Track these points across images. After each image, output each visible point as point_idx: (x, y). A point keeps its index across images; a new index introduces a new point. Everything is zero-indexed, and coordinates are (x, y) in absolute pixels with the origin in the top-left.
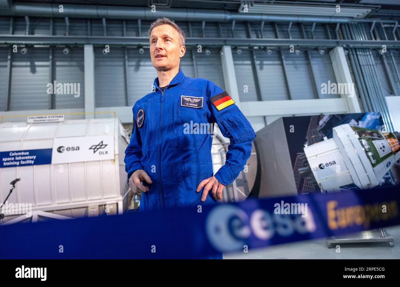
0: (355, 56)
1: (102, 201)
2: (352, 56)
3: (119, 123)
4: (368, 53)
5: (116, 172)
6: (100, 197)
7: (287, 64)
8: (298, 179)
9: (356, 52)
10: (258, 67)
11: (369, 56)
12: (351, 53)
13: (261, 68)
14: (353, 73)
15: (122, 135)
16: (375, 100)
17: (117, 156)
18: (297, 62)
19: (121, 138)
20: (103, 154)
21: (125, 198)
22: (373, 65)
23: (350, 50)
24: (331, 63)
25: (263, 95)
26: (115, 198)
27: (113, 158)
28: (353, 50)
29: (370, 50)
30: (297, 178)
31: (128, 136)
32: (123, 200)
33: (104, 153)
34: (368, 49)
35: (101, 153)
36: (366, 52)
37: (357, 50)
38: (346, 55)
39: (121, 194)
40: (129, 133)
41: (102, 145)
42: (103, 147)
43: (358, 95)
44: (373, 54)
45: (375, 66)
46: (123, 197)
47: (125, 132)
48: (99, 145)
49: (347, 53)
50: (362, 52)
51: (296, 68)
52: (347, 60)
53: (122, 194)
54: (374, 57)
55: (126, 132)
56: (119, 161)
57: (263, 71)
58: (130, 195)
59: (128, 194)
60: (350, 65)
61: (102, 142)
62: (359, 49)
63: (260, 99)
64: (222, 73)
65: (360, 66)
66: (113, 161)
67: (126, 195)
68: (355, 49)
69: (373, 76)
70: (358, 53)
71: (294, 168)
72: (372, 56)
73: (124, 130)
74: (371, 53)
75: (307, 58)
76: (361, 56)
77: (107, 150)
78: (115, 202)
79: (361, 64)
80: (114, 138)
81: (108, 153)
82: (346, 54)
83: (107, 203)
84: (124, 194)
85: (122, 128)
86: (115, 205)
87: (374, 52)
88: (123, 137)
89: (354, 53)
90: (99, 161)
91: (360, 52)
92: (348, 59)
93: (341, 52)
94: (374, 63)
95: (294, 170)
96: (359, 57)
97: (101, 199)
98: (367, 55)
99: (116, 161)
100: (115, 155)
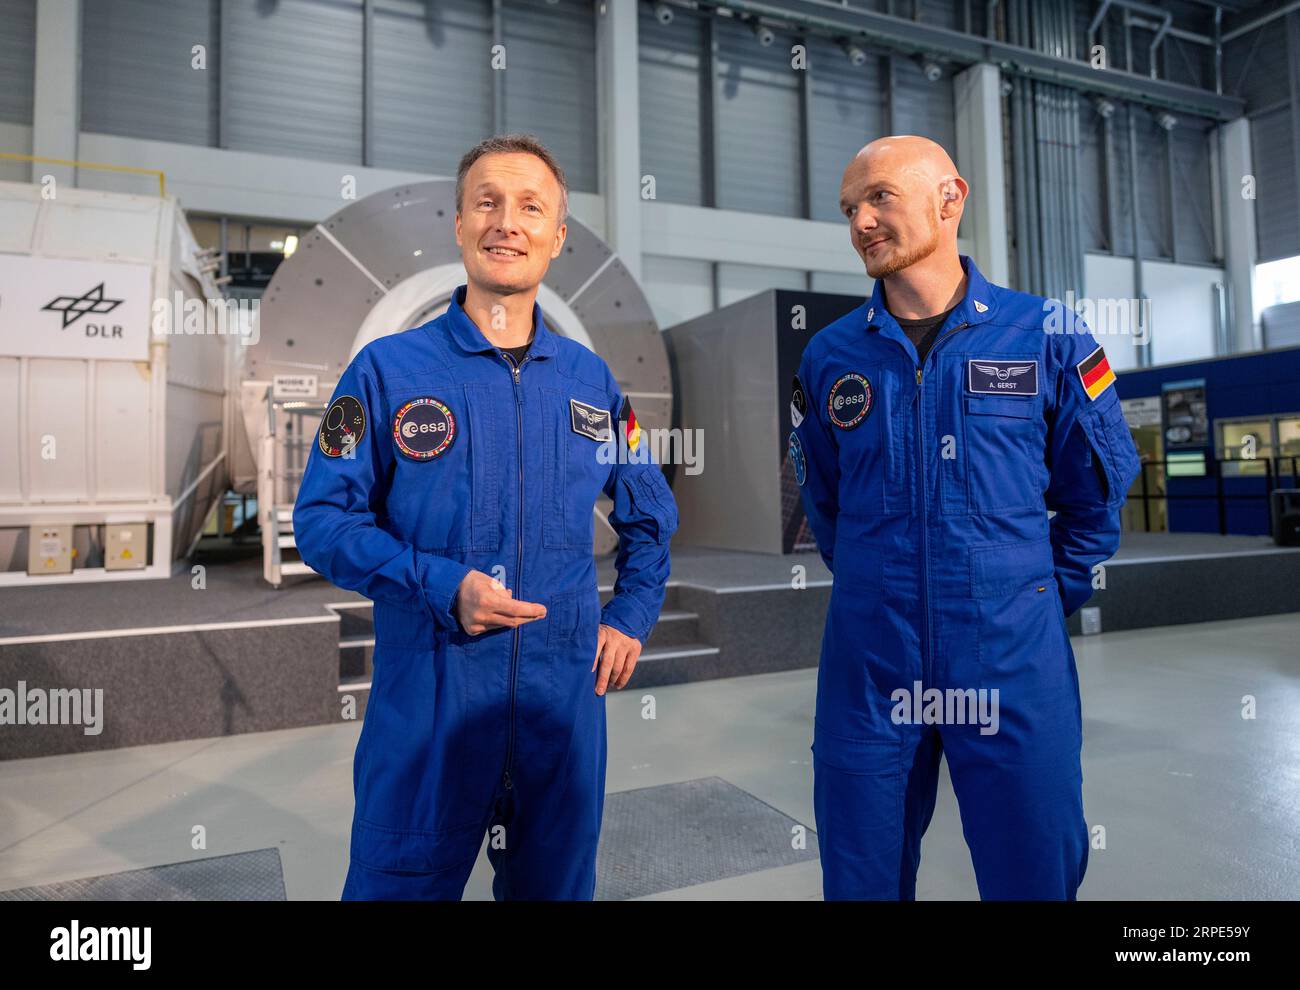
0: (1029, 106)
1: (90, 512)
2: (1018, 105)
3: (176, 219)
4: (1066, 104)
5: (150, 411)
6: (83, 497)
7: (816, 93)
8: (792, 497)
9: (1034, 93)
10: (719, 85)
11: (1068, 115)
12: (1018, 92)
13: (731, 91)
14: (1010, 163)
15: (184, 268)
16: (1055, 261)
17: (159, 351)
18: (851, 92)
19: (183, 280)
20: (103, 334)
21: (179, 508)
22: (1073, 147)
23: (1017, 82)
24: (953, 117)
25: (722, 192)
26: (146, 502)
27: (144, 355)
28: (1028, 85)
29: (1075, 95)
30: (787, 495)
31: (211, 275)
32: (176, 514)
33: (109, 331)
34: (1072, 89)
35: (91, 331)
36: (1063, 99)
37: (1039, 87)
38: (1002, 98)
39: (168, 492)
40: (216, 266)
41: (100, 300)
42: (103, 306)
43: (1011, 238)
44: (1081, 107)
45: (1077, 151)
46: (173, 501)
47: (199, 257)
48: (85, 298)
49: (1007, 91)
50: (1051, 97)
51: (844, 111)
52: (1003, 115)
53: (172, 492)
54: (1081, 120)
55: (205, 259)
56: (168, 368)
57: (736, 102)
58: (202, 495)
59: (195, 492)
60: (1007, 133)
61: (101, 288)
62: (1044, 83)
63: (709, 200)
64: (594, 83)
65: (1036, 142)
66: (145, 365)
67: (185, 494)
68: (1034, 82)
69: (1067, 183)
70: (1039, 97)
71: (786, 460)
72: (1076, 117)
73: (198, 249)
74: (1076, 104)
75: (884, 86)
76: (1045, 107)
77: (117, 323)
78: (142, 518)
79: (1041, 136)
80: (153, 279)
81: (123, 333)
82: (1005, 94)
83: (109, 520)
84: (182, 490)
85: (187, 242)
86: (144, 529)
87: (1086, 103)
88: (190, 277)
89: (1029, 94)
90: (85, 361)
91: (1044, 94)
92: (1006, 111)
93: (989, 84)
94: (1077, 142)
95: (784, 467)
96: (1040, 110)
97: (86, 503)
98: (1064, 110)
99: (155, 367)
100: (152, 345)
